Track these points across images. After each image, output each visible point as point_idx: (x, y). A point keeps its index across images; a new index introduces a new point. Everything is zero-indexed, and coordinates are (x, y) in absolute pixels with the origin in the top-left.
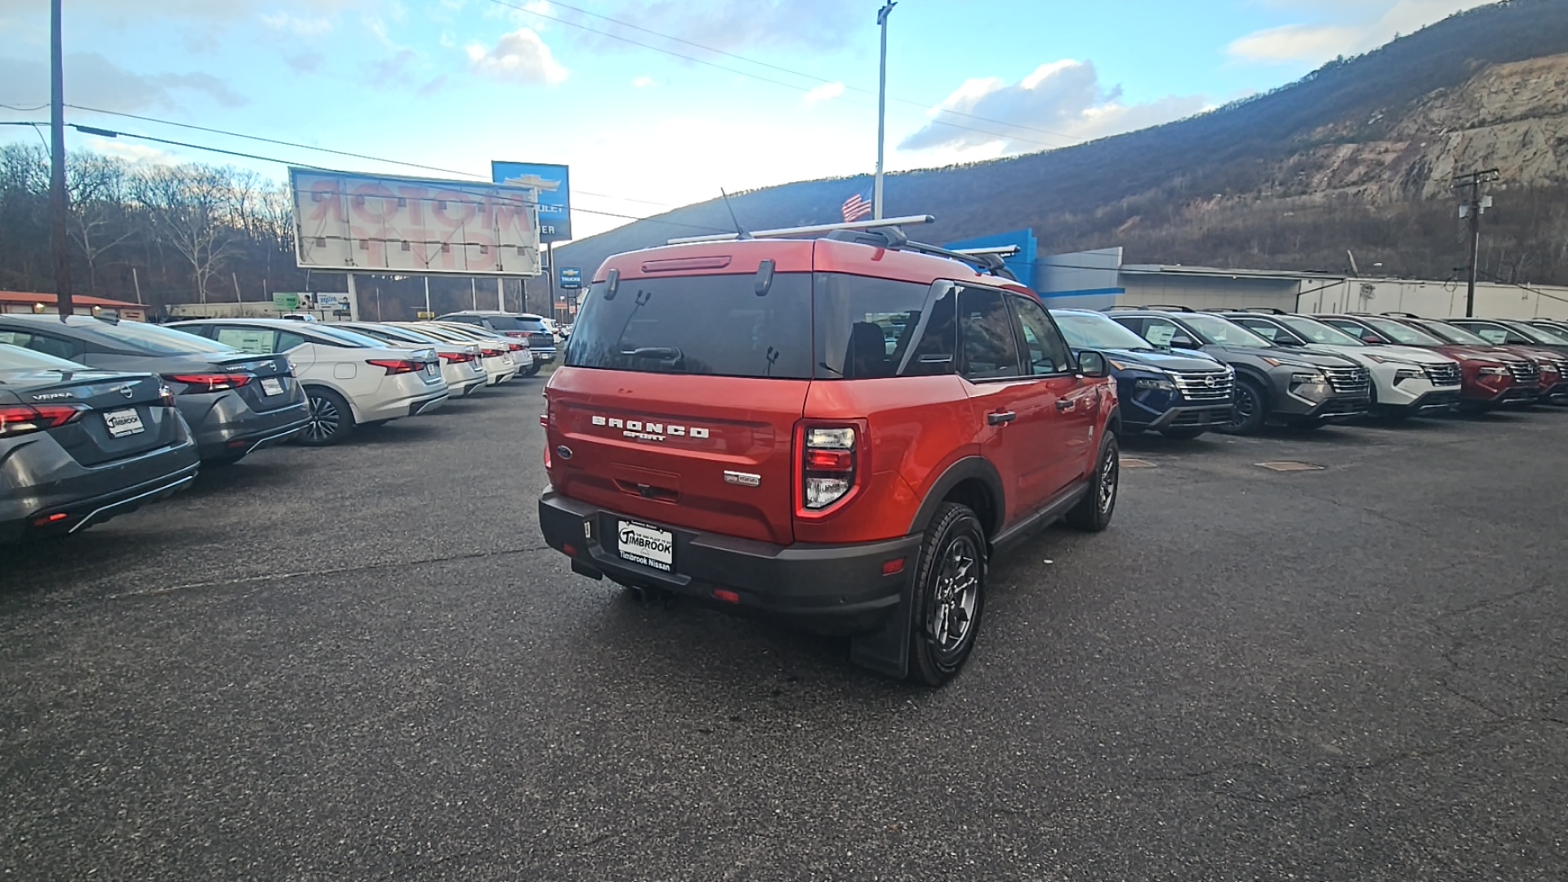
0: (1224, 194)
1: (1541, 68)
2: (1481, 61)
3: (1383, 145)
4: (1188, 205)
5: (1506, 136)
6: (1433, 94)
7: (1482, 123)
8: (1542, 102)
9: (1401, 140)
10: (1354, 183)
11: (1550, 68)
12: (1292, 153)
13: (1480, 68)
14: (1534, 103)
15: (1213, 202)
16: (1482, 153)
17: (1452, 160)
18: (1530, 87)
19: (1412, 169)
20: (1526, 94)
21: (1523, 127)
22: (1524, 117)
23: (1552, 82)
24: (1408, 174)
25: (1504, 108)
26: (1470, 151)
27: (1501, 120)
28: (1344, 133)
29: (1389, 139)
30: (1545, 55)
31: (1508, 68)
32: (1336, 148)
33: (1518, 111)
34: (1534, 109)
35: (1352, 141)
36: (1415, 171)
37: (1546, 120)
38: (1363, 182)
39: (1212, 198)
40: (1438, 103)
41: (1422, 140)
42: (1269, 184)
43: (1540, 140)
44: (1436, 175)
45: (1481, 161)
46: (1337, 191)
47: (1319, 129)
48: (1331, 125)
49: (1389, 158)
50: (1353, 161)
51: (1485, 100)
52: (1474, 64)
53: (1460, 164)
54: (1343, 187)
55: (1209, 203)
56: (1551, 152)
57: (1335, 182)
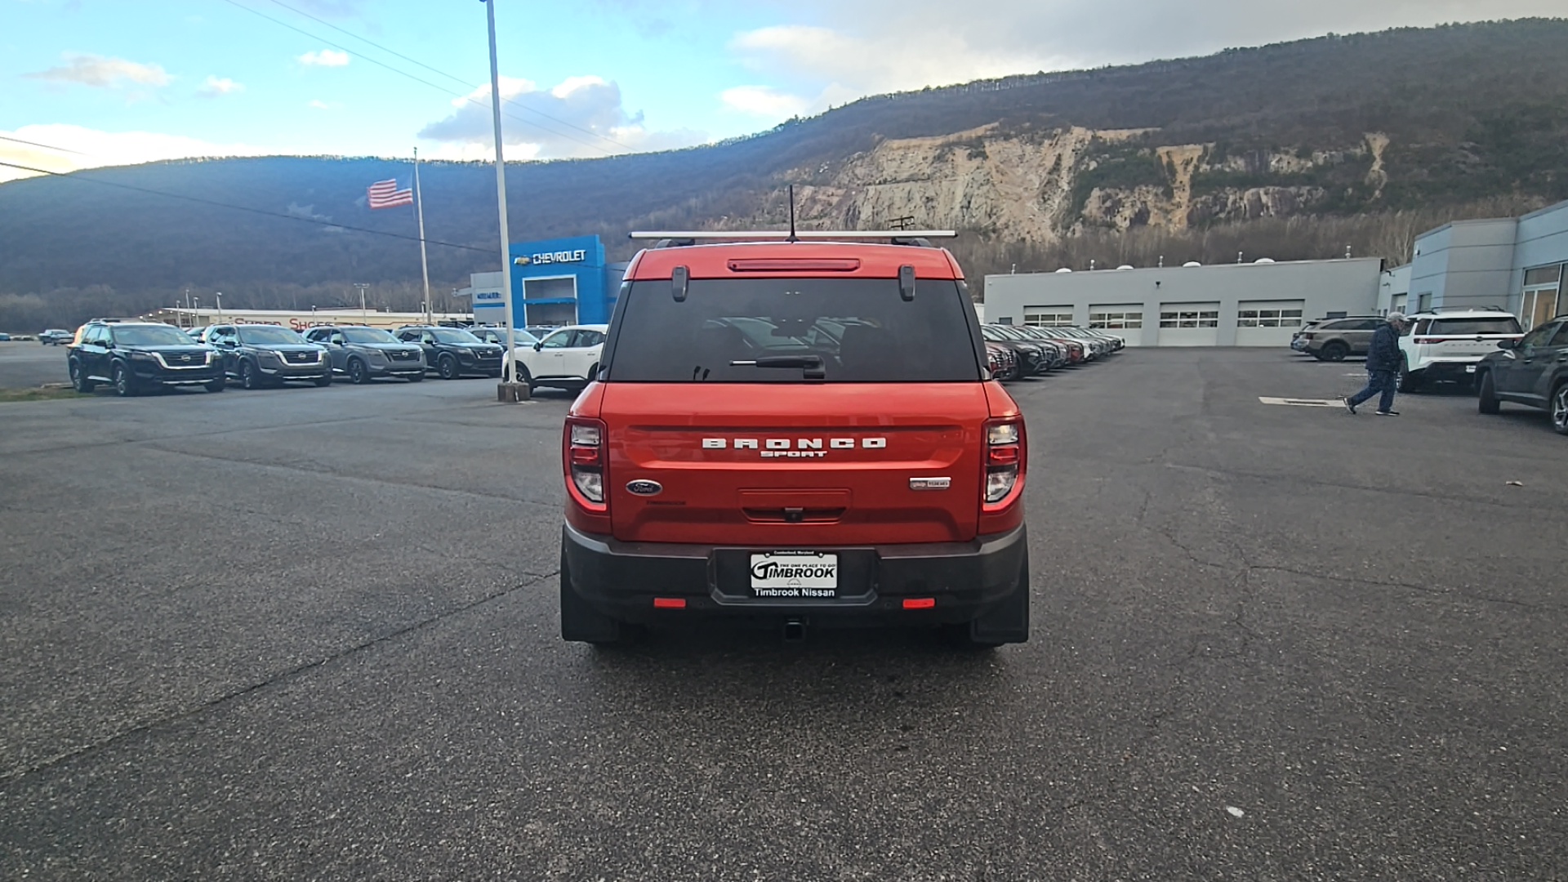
0: (729, 217)
1: (914, 146)
2: (882, 136)
3: (831, 190)
4: (703, 223)
5: (899, 192)
6: (856, 155)
7: (885, 181)
8: (916, 171)
9: (840, 188)
10: (815, 218)
11: (919, 146)
12: (773, 188)
13: (881, 140)
14: (912, 171)
15: (722, 223)
16: (887, 204)
17: (871, 206)
18: (909, 159)
19: (849, 210)
20: (907, 164)
21: (908, 186)
22: (907, 181)
23: (920, 157)
24: (847, 214)
25: (896, 172)
26: (880, 201)
27: (895, 181)
28: (805, 177)
29: (834, 186)
30: (915, 137)
31: (896, 143)
32: (801, 188)
33: (905, 175)
34: (912, 175)
35: (811, 184)
36: (851, 213)
37: (920, 183)
38: (821, 217)
39: (721, 220)
40: (859, 163)
41: (852, 189)
42: (760, 212)
43: (917, 196)
44: (863, 216)
45: (886, 210)
46: (806, 223)
47: (790, 171)
48: (796, 170)
49: (835, 200)
50: (813, 200)
51: (885, 164)
52: (877, 137)
53: (875, 210)
54: (808, 219)
55: (719, 223)
56: (923, 208)
57: (803, 215)
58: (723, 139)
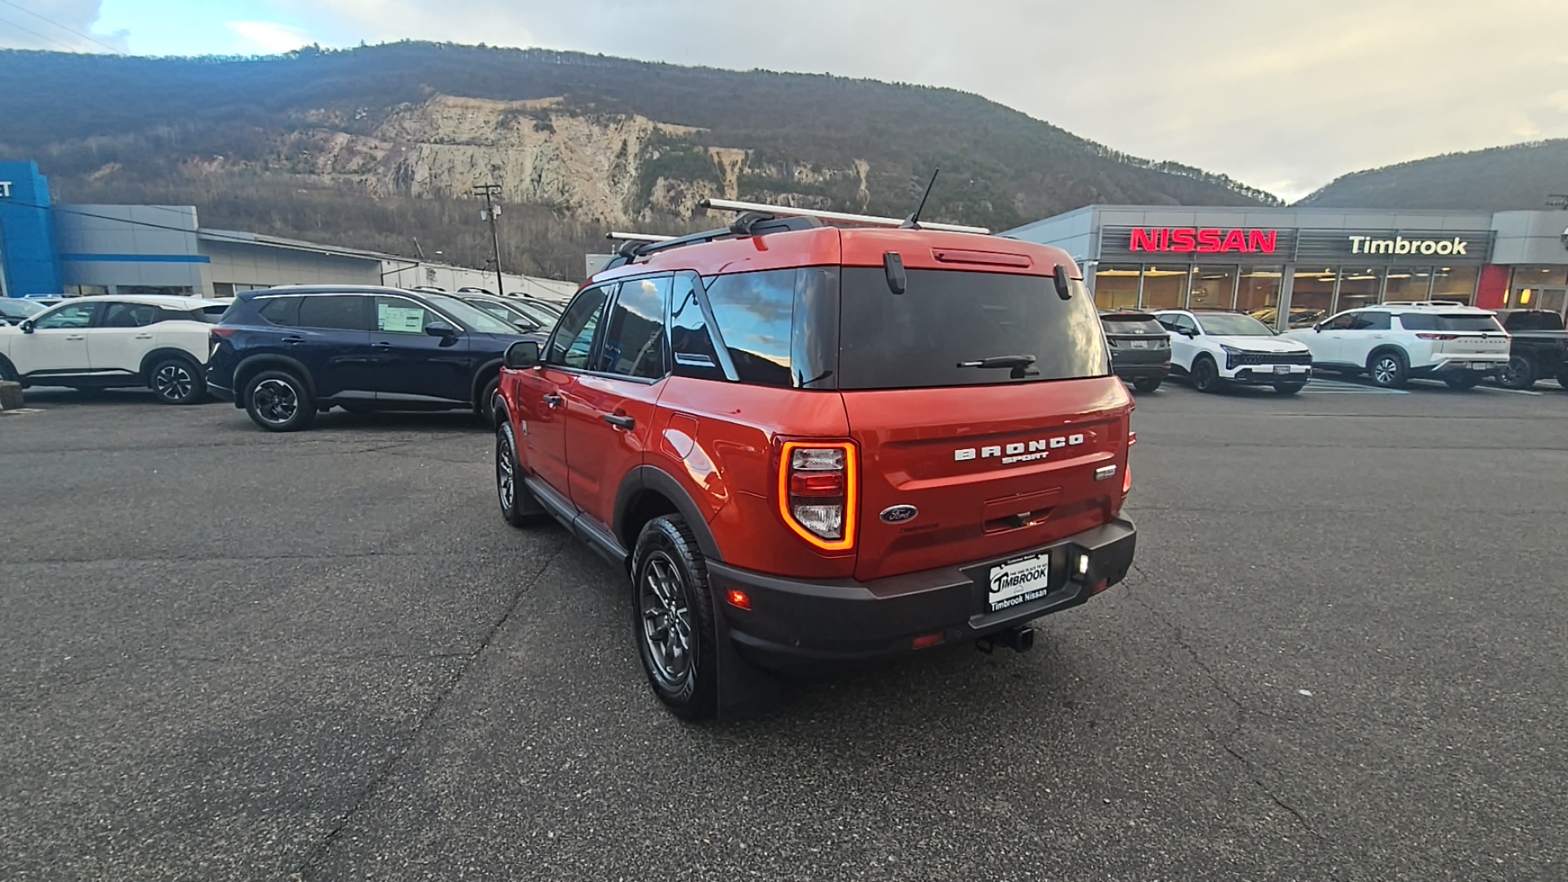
0: (227, 157)
1: (473, 107)
2: (432, 89)
3: (373, 142)
4: (185, 162)
5: (461, 155)
6: (402, 106)
7: (442, 141)
8: (478, 134)
9: (385, 141)
10: (356, 172)
11: (479, 108)
12: (292, 129)
13: (432, 94)
14: (473, 134)
15: (215, 164)
16: (446, 166)
17: (427, 167)
18: (469, 120)
19: (399, 168)
20: (466, 126)
21: (470, 150)
22: (468, 144)
23: (481, 120)
24: (398, 172)
25: (454, 132)
26: (438, 163)
27: (453, 142)
28: (337, 121)
29: (376, 137)
30: (475, 97)
31: (451, 100)
32: (332, 135)
33: (465, 137)
34: (473, 138)
35: (345, 131)
36: (402, 171)
37: (483, 149)
38: (363, 173)
39: (214, 159)
40: (408, 115)
41: (401, 144)
42: (275, 156)
43: (481, 163)
44: (418, 177)
45: (446, 172)
46: (343, 177)
47: (313, 112)
48: (323, 111)
49: (380, 154)
50: (350, 151)
51: (440, 122)
52: (428, 90)
53: (433, 172)
54: (345, 173)
55: (210, 164)
56: (490, 175)
57: (338, 167)
58: (205, 54)
